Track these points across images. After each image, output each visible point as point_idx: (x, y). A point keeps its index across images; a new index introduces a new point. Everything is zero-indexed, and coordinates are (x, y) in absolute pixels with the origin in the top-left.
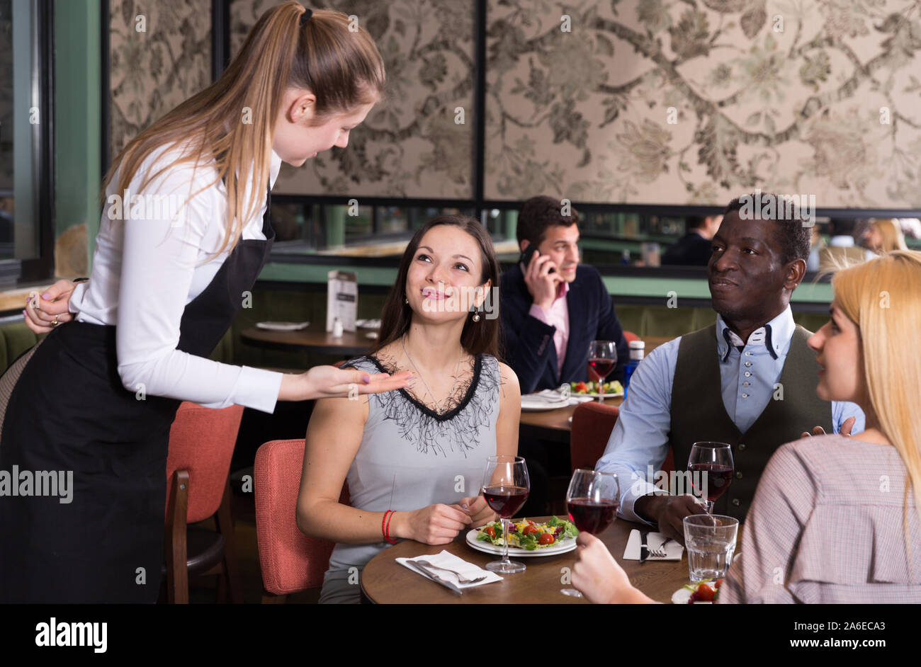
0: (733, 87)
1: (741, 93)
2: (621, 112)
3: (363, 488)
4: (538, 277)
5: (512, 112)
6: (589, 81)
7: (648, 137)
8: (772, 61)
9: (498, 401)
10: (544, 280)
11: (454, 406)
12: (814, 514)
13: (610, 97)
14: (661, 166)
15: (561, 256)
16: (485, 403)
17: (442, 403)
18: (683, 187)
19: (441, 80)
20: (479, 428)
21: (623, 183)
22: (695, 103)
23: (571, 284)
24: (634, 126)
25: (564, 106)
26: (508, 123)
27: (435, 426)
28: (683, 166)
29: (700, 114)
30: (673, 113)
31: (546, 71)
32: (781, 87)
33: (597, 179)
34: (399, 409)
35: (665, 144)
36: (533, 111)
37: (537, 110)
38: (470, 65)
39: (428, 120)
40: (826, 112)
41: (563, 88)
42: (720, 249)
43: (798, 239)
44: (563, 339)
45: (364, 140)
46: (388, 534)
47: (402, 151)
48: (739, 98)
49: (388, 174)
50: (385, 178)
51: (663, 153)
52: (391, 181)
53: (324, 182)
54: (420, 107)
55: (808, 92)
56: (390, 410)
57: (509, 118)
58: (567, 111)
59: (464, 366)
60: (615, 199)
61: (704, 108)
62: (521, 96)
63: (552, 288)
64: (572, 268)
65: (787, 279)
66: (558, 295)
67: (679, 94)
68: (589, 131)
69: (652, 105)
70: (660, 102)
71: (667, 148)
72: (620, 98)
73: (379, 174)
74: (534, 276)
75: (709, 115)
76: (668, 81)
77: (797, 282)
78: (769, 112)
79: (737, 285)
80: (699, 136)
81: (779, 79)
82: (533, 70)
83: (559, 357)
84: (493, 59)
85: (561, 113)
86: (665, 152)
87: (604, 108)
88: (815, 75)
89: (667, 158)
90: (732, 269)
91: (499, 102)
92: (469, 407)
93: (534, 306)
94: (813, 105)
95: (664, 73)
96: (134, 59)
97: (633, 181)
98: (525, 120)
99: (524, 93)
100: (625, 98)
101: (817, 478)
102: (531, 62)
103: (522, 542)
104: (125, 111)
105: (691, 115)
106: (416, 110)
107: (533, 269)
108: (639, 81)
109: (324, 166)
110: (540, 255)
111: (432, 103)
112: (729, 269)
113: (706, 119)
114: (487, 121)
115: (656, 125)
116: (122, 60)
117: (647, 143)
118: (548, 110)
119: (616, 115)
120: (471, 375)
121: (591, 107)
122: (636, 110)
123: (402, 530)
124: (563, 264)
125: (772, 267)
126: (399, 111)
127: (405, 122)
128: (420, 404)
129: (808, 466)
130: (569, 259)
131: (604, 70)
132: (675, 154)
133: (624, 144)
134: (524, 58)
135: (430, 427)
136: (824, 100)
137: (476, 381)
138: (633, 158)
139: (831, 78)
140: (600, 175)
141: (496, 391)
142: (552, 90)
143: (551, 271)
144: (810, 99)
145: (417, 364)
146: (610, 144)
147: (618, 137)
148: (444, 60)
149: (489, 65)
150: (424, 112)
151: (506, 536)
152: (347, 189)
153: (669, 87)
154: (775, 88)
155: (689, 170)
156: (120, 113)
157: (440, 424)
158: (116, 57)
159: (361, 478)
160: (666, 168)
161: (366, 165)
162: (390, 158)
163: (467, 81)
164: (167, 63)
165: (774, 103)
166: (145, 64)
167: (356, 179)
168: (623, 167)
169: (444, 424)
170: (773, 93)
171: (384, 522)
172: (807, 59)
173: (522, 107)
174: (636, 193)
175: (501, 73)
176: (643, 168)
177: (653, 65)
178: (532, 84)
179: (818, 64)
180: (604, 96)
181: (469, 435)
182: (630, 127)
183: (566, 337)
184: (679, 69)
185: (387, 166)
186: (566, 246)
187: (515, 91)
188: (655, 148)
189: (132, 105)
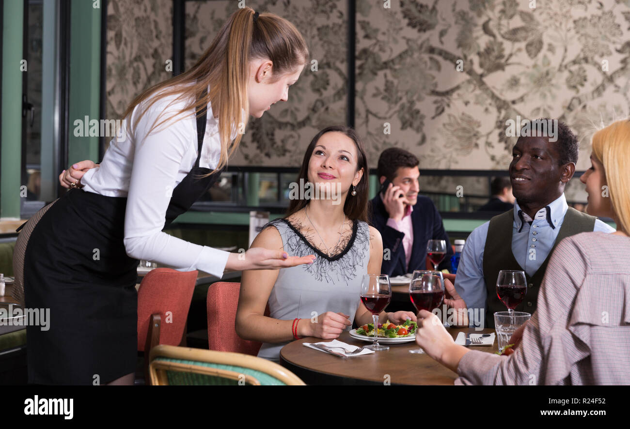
0: (521, 91)
1: (526, 94)
2: (446, 108)
3: (279, 306)
4: (392, 200)
5: (373, 109)
6: (424, 88)
7: (464, 125)
8: (547, 74)
9: (369, 250)
10: (396, 202)
11: (340, 252)
12: (585, 281)
13: (439, 98)
14: (473, 145)
15: (407, 188)
16: (360, 251)
17: (332, 249)
18: (489, 158)
19: (325, 89)
20: (356, 266)
21: (448, 156)
22: (496, 102)
23: (414, 207)
24: (455, 117)
25: (408, 105)
26: (370, 116)
27: (327, 264)
28: (489, 144)
29: (499, 109)
30: (481, 109)
31: (396, 82)
32: (554, 90)
33: (431, 154)
34: (303, 252)
35: (477, 129)
36: (387, 109)
37: (390, 108)
38: (345, 78)
39: (316, 115)
40: (584, 107)
41: (407, 93)
42: (518, 156)
43: (570, 149)
44: (409, 244)
45: (274, 129)
46: (296, 334)
47: (299, 136)
48: (526, 98)
49: (289, 151)
50: (288, 154)
51: (475, 135)
52: (291, 156)
53: (246, 157)
54: (311, 107)
55: (572, 93)
56: (298, 253)
57: (371, 113)
58: (410, 108)
59: (346, 227)
60: (442, 166)
61: (502, 105)
62: (379, 98)
63: (402, 208)
64: (415, 196)
65: (562, 176)
66: (406, 214)
67: (485, 96)
68: (425, 121)
69: (467, 103)
70: (472, 101)
71: (478, 132)
72: (445, 99)
73: (284, 152)
74: (390, 199)
75: (506, 109)
76: (477, 87)
77: (569, 178)
78: (546, 107)
79: (529, 179)
80: (499, 124)
81: (552, 85)
82: (387, 81)
83: (406, 256)
84: (360, 74)
85: (406, 110)
86: (476, 135)
87: (434, 106)
88: (577, 82)
89: (478, 139)
90: (527, 169)
91: (364, 102)
92: (349, 253)
93: (390, 220)
94: (575, 102)
95: (475, 82)
96: (122, 72)
97: (454, 155)
98: (381, 115)
99: (381, 96)
100: (448, 99)
101: (587, 257)
102: (385, 76)
103: (386, 333)
104: (115, 104)
105: (493, 110)
106: (309, 109)
107: (389, 195)
108: (458, 87)
109: (246, 147)
110: (394, 186)
111: (319, 104)
112: (524, 169)
113: (503, 112)
114: (356, 116)
115: (470, 117)
116: (114, 72)
117: (464, 129)
118: (397, 107)
119: (443, 110)
120: (351, 232)
121: (426, 105)
122: (456, 107)
123: (305, 330)
124: (408, 193)
125: (552, 168)
126: (297, 109)
127: (301, 117)
128: (318, 250)
129: (581, 250)
130: (413, 189)
131: (434, 81)
132: (482, 136)
133: (448, 130)
134: (381, 73)
135: (324, 264)
136: (583, 99)
137: (354, 236)
138: (455, 139)
139: (587, 84)
140: (432, 151)
141: (367, 244)
142: (400, 94)
143: (401, 196)
144: (574, 98)
145: (315, 224)
146: (439, 130)
147: (444, 125)
148: (327, 76)
149: (357, 78)
150: (314, 110)
151: (376, 329)
152: (262, 162)
153: (478, 92)
154: (550, 91)
155: (493, 147)
156: (112, 107)
157: (330, 263)
158: (110, 70)
159: (278, 300)
160: (477, 145)
161: (275, 146)
162: (291, 141)
163: (342, 89)
164: (143, 77)
165: (549, 101)
166: (129, 76)
167: (268, 155)
168: (448, 145)
169: (333, 263)
170: (548, 94)
171: (293, 326)
172: (570, 72)
173: (380, 106)
174: (457, 163)
175: (366, 84)
176: (462, 145)
177: (468, 77)
178: (386, 90)
179: (578, 75)
180: (435, 98)
181: (350, 271)
182: (452, 118)
183: (411, 243)
184: (485, 79)
185: (289, 146)
186: (411, 180)
187: (375, 95)
188: (469, 132)
189: (120, 102)
